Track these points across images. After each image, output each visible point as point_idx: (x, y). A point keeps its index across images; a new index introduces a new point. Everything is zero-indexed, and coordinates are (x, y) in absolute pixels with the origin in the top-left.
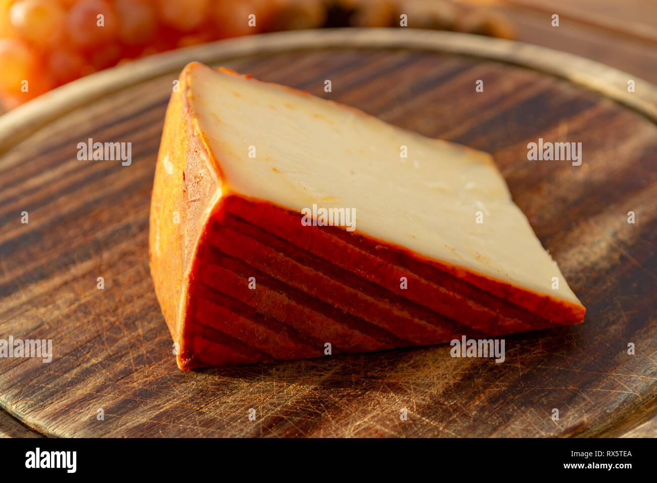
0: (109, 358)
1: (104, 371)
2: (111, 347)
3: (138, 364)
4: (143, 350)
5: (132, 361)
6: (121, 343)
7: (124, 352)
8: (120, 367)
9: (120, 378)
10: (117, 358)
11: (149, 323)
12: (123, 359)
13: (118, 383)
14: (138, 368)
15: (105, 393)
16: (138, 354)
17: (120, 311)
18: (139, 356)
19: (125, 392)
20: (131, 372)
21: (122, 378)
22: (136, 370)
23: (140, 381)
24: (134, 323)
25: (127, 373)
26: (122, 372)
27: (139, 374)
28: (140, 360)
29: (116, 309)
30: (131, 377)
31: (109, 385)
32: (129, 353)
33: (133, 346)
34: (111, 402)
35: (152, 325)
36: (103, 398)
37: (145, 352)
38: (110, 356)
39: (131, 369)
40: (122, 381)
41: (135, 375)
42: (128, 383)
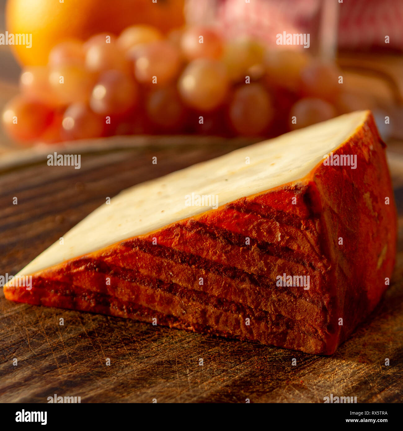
0: (34, 357)
1: (30, 366)
2: (35, 349)
3: (62, 362)
4: (65, 352)
5: (55, 360)
6: (44, 346)
7: (47, 353)
8: (45, 364)
9: (45, 372)
10: (41, 357)
11: (69, 333)
12: (47, 358)
13: (44, 375)
14: (62, 365)
15: (33, 382)
16: (60, 355)
17: (41, 323)
18: (62, 357)
19: (51, 382)
20: (55, 368)
21: (47, 372)
22: (60, 367)
23: (65, 375)
24: (55, 333)
25: (52, 368)
26: (47, 368)
27: (63, 370)
28: (63, 359)
29: (37, 322)
30: (56, 372)
31: (35, 377)
32: (52, 354)
33: (55, 349)
34: (39, 389)
35: (71, 335)
36: (31, 386)
37: (67, 354)
38: (35, 356)
39: (55, 366)
40: (48, 374)
41: (60, 370)
42: (53, 376)
